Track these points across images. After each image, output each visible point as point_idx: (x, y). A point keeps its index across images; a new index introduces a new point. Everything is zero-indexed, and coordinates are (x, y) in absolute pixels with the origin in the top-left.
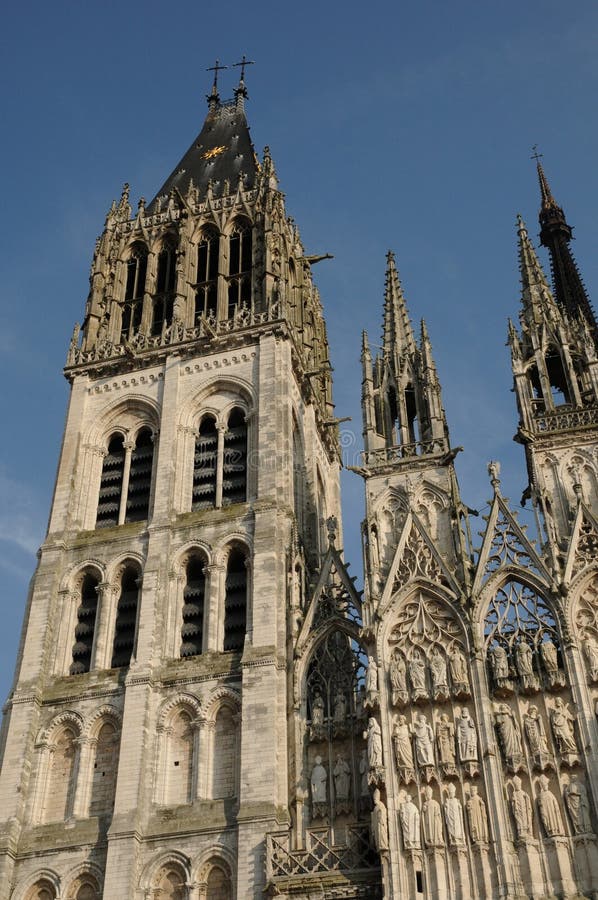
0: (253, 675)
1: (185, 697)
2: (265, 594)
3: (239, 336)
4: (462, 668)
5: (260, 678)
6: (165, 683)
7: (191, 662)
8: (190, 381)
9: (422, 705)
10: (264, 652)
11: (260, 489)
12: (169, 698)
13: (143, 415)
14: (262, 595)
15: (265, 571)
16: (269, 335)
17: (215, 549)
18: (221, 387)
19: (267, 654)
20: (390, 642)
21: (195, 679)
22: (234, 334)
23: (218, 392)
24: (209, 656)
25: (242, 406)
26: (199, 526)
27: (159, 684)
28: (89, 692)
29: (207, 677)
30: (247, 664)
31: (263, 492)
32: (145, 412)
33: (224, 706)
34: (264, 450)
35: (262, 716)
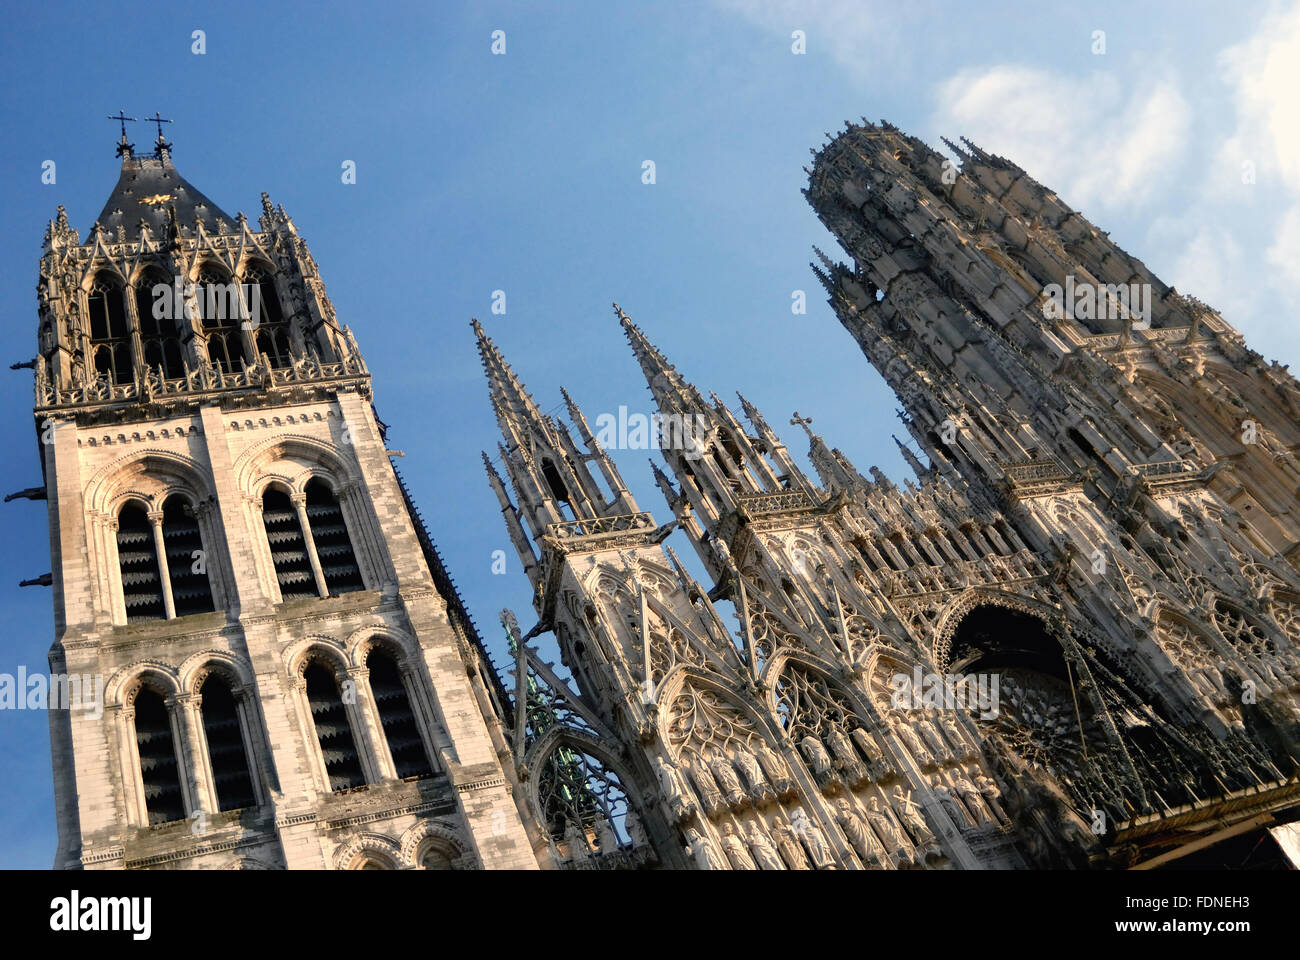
0: (477, 801)
1: (371, 842)
2: (456, 698)
3: (307, 389)
4: (779, 762)
5: (490, 803)
6: (334, 824)
7: (362, 794)
8: (241, 439)
9: (741, 810)
10: (482, 770)
11: (398, 572)
12: (345, 843)
13: (169, 479)
14: (451, 700)
15: (445, 671)
16: (350, 391)
17: (350, 648)
18: (291, 450)
19: (489, 773)
20: (673, 742)
21: (378, 815)
22: (301, 385)
23: (284, 456)
24: (388, 785)
25: (324, 474)
26: (317, 618)
27: (324, 824)
28: (206, 844)
29: (398, 811)
30: (465, 787)
31: (403, 575)
32: (173, 475)
33: (433, 850)
34: (388, 525)
35: (508, 851)
